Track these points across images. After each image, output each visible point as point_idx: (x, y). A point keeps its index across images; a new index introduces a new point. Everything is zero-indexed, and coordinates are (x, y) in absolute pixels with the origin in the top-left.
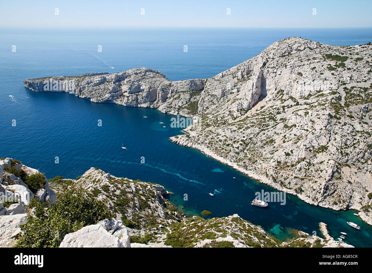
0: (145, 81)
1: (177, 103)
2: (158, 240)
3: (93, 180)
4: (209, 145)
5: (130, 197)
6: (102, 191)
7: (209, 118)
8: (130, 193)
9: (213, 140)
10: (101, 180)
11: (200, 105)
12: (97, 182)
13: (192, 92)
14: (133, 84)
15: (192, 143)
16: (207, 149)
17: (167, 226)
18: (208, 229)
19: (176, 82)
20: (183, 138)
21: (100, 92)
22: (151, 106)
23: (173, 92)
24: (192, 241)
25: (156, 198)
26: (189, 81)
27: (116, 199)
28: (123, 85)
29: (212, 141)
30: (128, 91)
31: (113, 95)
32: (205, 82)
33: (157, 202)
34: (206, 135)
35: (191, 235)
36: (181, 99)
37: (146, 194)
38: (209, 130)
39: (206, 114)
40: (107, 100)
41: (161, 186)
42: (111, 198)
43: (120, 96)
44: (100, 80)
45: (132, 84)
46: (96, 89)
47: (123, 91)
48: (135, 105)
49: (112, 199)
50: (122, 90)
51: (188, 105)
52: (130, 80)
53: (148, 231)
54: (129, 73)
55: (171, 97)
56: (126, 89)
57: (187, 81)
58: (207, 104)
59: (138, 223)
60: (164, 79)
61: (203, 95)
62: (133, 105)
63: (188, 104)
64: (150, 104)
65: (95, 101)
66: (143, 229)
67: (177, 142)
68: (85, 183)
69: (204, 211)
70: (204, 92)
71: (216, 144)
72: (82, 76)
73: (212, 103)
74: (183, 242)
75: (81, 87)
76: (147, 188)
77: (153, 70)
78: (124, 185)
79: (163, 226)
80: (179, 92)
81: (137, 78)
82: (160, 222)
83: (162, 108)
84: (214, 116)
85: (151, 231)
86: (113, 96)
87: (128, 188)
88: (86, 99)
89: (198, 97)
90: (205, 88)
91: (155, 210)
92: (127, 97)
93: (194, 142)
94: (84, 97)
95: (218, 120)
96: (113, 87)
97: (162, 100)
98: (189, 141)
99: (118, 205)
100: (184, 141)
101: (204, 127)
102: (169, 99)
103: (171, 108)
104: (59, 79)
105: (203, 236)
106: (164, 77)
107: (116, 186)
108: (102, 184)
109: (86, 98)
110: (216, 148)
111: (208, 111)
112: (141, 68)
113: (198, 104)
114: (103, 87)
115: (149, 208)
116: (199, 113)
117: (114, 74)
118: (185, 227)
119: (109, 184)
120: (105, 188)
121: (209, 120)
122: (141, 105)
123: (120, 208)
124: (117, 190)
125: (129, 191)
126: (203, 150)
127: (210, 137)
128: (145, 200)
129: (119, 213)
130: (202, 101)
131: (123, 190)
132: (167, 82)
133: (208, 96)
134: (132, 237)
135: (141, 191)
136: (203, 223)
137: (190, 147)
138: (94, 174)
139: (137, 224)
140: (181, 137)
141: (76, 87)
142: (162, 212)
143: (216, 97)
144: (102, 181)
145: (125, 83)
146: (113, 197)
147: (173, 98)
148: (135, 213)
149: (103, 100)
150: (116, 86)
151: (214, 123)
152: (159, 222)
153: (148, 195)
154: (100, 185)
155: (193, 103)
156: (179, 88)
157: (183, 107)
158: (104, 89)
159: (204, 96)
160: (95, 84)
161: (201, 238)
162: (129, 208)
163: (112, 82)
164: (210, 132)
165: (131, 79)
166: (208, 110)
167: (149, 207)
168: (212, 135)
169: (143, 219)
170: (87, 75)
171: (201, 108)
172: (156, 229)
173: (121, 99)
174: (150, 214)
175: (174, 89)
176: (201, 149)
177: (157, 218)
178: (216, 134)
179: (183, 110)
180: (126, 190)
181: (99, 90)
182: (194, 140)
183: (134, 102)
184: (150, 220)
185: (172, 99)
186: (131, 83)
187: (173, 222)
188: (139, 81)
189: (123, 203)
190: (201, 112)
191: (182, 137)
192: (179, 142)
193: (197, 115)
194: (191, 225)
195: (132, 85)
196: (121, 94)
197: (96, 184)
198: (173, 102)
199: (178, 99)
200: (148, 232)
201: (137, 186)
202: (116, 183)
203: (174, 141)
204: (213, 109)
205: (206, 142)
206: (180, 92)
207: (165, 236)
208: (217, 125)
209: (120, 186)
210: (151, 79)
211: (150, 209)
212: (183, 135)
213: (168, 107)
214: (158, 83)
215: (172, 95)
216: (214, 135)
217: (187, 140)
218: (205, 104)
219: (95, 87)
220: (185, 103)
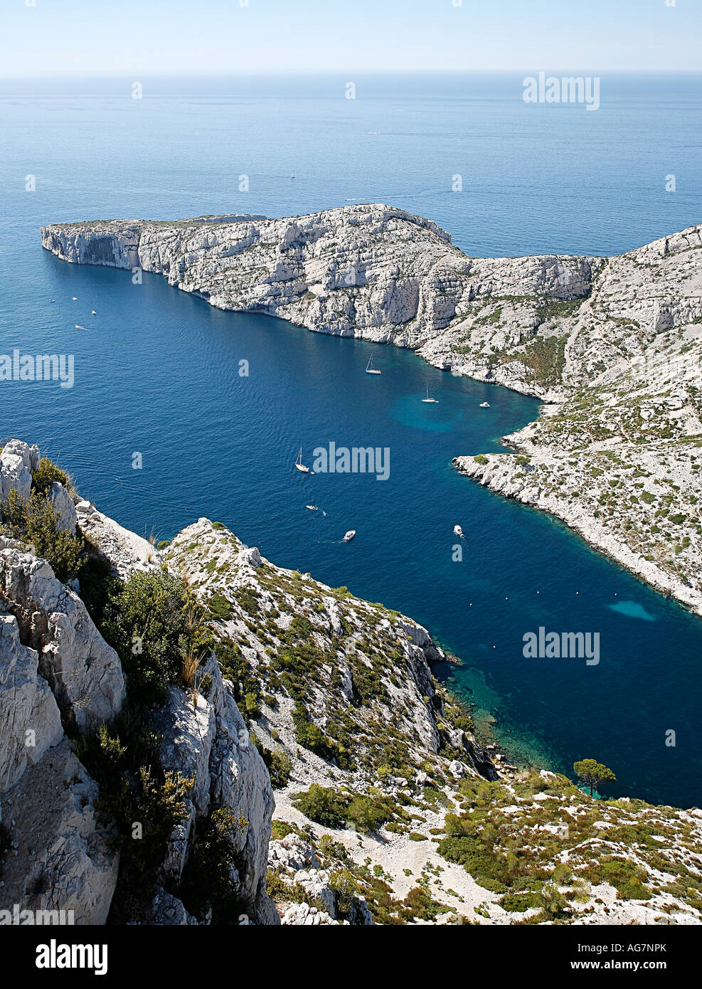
0: (383, 252)
1: (486, 338)
2: (415, 827)
3: (205, 560)
4: (602, 509)
5: (322, 645)
6: (235, 607)
7: (606, 404)
8: (321, 630)
9: (618, 491)
10: (232, 568)
11: (573, 354)
12: (221, 569)
13: (547, 303)
14: (342, 256)
15: (535, 490)
16: (592, 520)
17: (443, 783)
18: (610, 843)
19: (490, 261)
20: (503, 468)
21: (240, 277)
22: (398, 340)
23: (477, 297)
24: (549, 876)
25: (406, 670)
26: (537, 262)
27: (276, 641)
28: (311, 258)
29: (614, 494)
30: (326, 280)
31: (277, 289)
32: (597, 270)
33: (411, 684)
34: (593, 468)
35: (543, 849)
36: (505, 323)
37: (374, 648)
38: (605, 449)
39: (593, 388)
40: (260, 306)
41: (419, 627)
42: (263, 635)
43: (300, 294)
44: (242, 236)
45: (338, 256)
46: (228, 265)
47: (309, 279)
48: (343, 328)
49: (266, 642)
50: (304, 275)
51: (526, 348)
52: (334, 244)
53: (380, 783)
54: (330, 219)
55: (468, 313)
56: (318, 273)
57: (527, 260)
58: (598, 353)
59: (346, 745)
60: (446, 248)
61: (587, 315)
62: (337, 330)
63: (529, 343)
64: (394, 332)
65: (223, 306)
66: (360, 772)
67: (481, 476)
68: (184, 565)
69: (586, 761)
70: (592, 305)
71: (631, 507)
72: (190, 224)
73: (619, 351)
74: (511, 866)
75: (187, 255)
76: (379, 628)
77: (411, 212)
78: (306, 600)
79: (429, 780)
80: (498, 298)
81: (356, 239)
82: (419, 760)
83: (434, 349)
84: (623, 399)
85: (389, 785)
86: (277, 292)
87: (318, 612)
88: (197, 296)
89: (566, 323)
90: (596, 293)
91: (404, 711)
92: (323, 300)
93: (542, 487)
94: (191, 288)
95: (639, 416)
96: (279, 265)
97: (436, 319)
98: (524, 480)
99: (283, 666)
100: (509, 477)
101: (583, 437)
102: (459, 320)
103: (467, 352)
104: (127, 227)
105: (592, 865)
106: (447, 240)
107: (279, 598)
108: (236, 583)
109: (197, 294)
110: (630, 522)
111: (600, 380)
112: (371, 206)
113: (567, 347)
114: (249, 260)
115: (383, 701)
116: (565, 382)
117: (285, 220)
118: (513, 809)
119: (259, 588)
120: (245, 599)
121: (604, 412)
122: (364, 331)
123: (290, 679)
124: (282, 614)
125: (322, 624)
126: (577, 523)
127: (609, 476)
128: (372, 667)
129: (287, 697)
130: (582, 338)
131: (299, 616)
132: (456, 261)
133: (605, 321)
134: (327, 791)
135: (357, 631)
136: (586, 811)
137: (528, 503)
138: (209, 543)
139: (342, 749)
140: (498, 463)
141: (173, 255)
142: (428, 725)
143: (635, 327)
144: (236, 571)
145: (317, 253)
146: (269, 636)
147: (475, 319)
148: (336, 708)
149: (246, 303)
150: (287, 261)
151: (626, 427)
152: (418, 763)
153: (383, 653)
154: (230, 584)
155: (546, 344)
156: (498, 283)
157: (509, 353)
158: (251, 269)
159: (589, 320)
160: (225, 249)
161: (582, 873)
162: (319, 686)
163: (278, 249)
164: (606, 459)
165: (336, 240)
166: (601, 376)
167: (386, 699)
168: (616, 473)
169: (364, 735)
170: (205, 219)
171: (575, 365)
172: (406, 783)
173: (299, 306)
174: (387, 722)
175: (480, 287)
176: (569, 517)
177: (409, 743)
178: (633, 469)
179: (507, 365)
180: (311, 619)
181: (235, 268)
182: (545, 480)
183: (342, 319)
184: (386, 744)
185: (470, 321)
186: (335, 255)
187: (464, 774)
188: (361, 247)
189: (300, 663)
190: (576, 379)
191: (501, 461)
192: (489, 477)
193: (558, 388)
194: (537, 806)
195: (339, 259)
196: (302, 288)
197: (218, 577)
198: (474, 333)
199: (491, 324)
200: (379, 787)
201: (348, 614)
202: (278, 589)
203: (470, 471)
204: (621, 375)
205: (590, 493)
206: (501, 298)
207: (438, 819)
208: (637, 435)
209: (290, 600)
210: (403, 245)
211: (388, 704)
212: (505, 457)
213: (454, 349)
214: (426, 259)
215: (470, 307)
216: (621, 472)
217: (519, 476)
218: (593, 350)
219: (225, 260)
220: (517, 340)
